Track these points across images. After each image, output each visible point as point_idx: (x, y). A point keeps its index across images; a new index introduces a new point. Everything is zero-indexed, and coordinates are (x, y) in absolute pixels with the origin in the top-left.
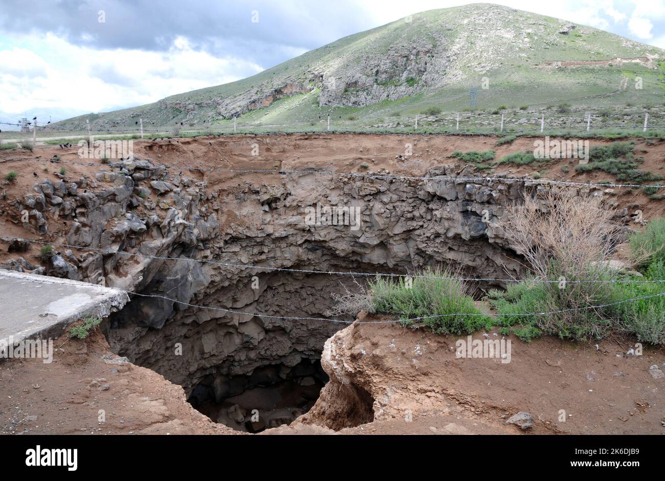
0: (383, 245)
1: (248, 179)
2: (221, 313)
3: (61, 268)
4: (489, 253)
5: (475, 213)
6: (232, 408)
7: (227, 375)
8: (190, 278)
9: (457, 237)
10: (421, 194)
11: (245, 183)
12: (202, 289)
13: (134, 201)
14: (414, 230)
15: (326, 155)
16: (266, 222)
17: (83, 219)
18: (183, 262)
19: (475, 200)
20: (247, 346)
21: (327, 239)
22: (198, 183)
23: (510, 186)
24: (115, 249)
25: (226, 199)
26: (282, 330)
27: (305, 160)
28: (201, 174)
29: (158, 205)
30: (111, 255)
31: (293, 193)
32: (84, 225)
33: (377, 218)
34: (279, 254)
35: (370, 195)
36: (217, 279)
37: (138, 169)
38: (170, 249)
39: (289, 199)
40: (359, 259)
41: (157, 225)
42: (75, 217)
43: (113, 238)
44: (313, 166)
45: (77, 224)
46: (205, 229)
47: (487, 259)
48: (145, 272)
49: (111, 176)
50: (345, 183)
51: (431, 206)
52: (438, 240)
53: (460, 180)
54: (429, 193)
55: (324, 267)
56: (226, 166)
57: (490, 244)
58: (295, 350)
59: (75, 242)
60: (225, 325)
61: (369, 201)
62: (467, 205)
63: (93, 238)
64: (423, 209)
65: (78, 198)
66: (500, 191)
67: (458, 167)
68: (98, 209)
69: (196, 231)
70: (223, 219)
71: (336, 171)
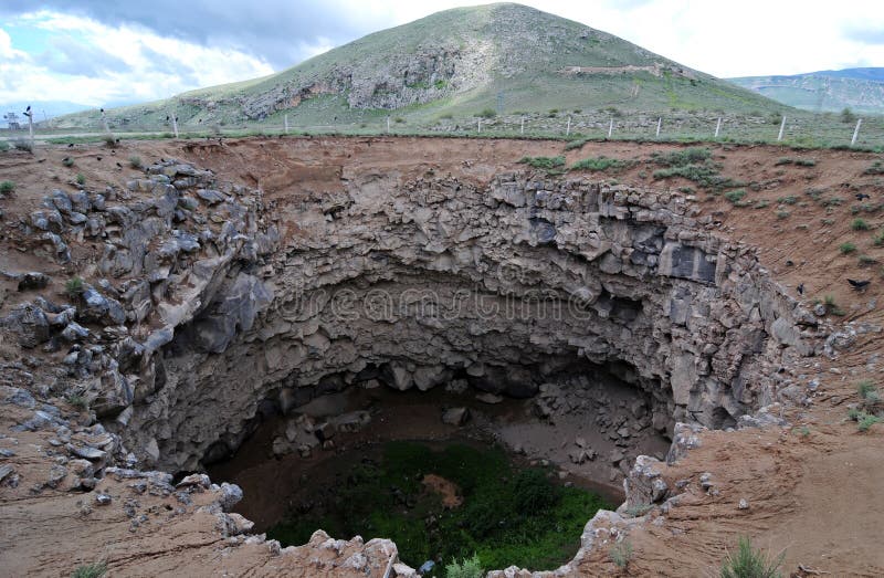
0: (448, 253)
1: (308, 186)
2: (285, 328)
3: (98, 306)
4: (555, 258)
5: (545, 220)
6: (301, 418)
7: (293, 387)
8: (252, 297)
9: (524, 243)
10: (488, 201)
11: (305, 191)
12: (266, 307)
13: (180, 214)
14: (480, 237)
15: (390, 160)
16: (330, 232)
17: (117, 240)
18: (243, 279)
19: (546, 207)
20: (313, 356)
21: (393, 248)
22: (254, 192)
23: (584, 193)
24: (164, 273)
25: (286, 209)
26: (347, 339)
27: (367, 166)
28: (255, 181)
29: (209, 218)
30: (160, 281)
31: (357, 201)
32: (120, 247)
33: (445, 227)
34: (344, 265)
35: (437, 202)
36: (281, 294)
37: (179, 175)
38: (229, 268)
39: (353, 207)
40: (423, 266)
41: (212, 242)
42: (107, 237)
43: (161, 261)
44: (376, 172)
45: (111, 246)
46: (265, 243)
47: (552, 264)
48: (202, 296)
49: (147, 185)
50: (411, 191)
51: (498, 213)
52: (504, 247)
53: (529, 187)
54: (496, 200)
55: (389, 275)
56: (281, 172)
57: (559, 251)
58: (361, 357)
59: (111, 269)
60: (290, 339)
61: (436, 208)
62: (536, 212)
63: (134, 262)
64: (488, 217)
65: (107, 214)
66: (574, 198)
67: (528, 173)
68: (137, 226)
69: (255, 245)
70: (284, 230)
71: (402, 178)
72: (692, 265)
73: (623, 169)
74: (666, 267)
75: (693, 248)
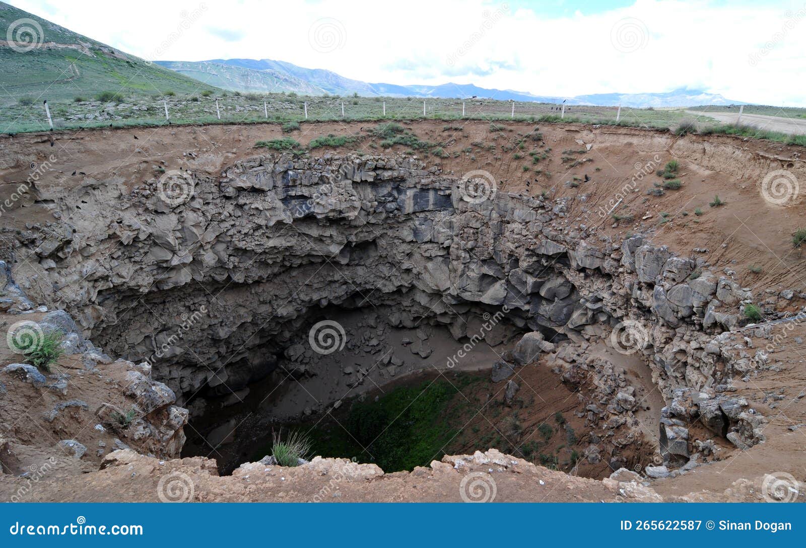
4: (308, 229)
5: (301, 197)
9: (280, 224)
10: (229, 191)
14: (227, 231)
19: (301, 184)
31: (77, 229)
39: (76, 238)
44: (89, 182)
52: (257, 233)
53: (278, 169)
54: (240, 187)
57: (318, 220)
61: (181, 212)
62: (289, 191)
64: (230, 208)
67: (273, 156)
72: (428, 201)
73: (355, 143)
74: (409, 207)
75: (428, 189)
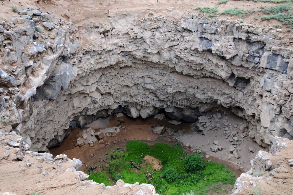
0: (158, 53)
1: (92, 20)
2: (81, 88)
3: (6, 78)
4: (210, 57)
5: (207, 39)
6: (88, 130)
7: (85, 115)
8: (68, 74)
9: (196, 50)
10: (179, 28)
11: (91, 22)
12: (74, 78)
13: (36, 34)
14: (174, 46)
15: (131, 7)
16: (103, 43)
17: (10, 47)
18: (64, 66)
19: (208, 32)
20: (94, 102)
21: (132, 50)
22: (68, 23)
23: (227, 26)
24: (31, 63)
25: (82, 31)
26: (110, 94)
27: (121, 10)
28: (68, 18)
29: (49, 36)
30: (30, 66)
31: (115, 27)
32: (12, 50)
33: (157, 40)
34: (109, 58)
35: (154, 28)
36: (80, 73)
37: (34, 15)
38: (58, 60)
39: (114, 30)
40: (146, 59)
41: (50, 48)
42: (5, 46)
43: (29, 57)
44: (125, 13)
45: (8, 50)
46: (73, 48)
47: (209, 60)
48: (47, 73)
49: (21, 20)
50: (141, 22)
51: (183, 34)
52: (186, 51)
53: (200, 22)
54: (183, 28)
55: (129, 64)
56: (80, 13)
57: (213, 54)
58: (115, 102)
59: (8, 61)
60: (83, 93)
61: (154, 31)
62: (203, 34)
63: (18, 57)
64: (179, 36)
65: (5, 34)
66: (222, 28)
67: (199, 15)
68: (18, 40)
69: (69, 49)
70: (82, 42)
71: (137, 16)
72: (276, 63)
73: (248, 14)
74: (264, 63)
75: (278, 55)
